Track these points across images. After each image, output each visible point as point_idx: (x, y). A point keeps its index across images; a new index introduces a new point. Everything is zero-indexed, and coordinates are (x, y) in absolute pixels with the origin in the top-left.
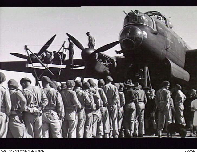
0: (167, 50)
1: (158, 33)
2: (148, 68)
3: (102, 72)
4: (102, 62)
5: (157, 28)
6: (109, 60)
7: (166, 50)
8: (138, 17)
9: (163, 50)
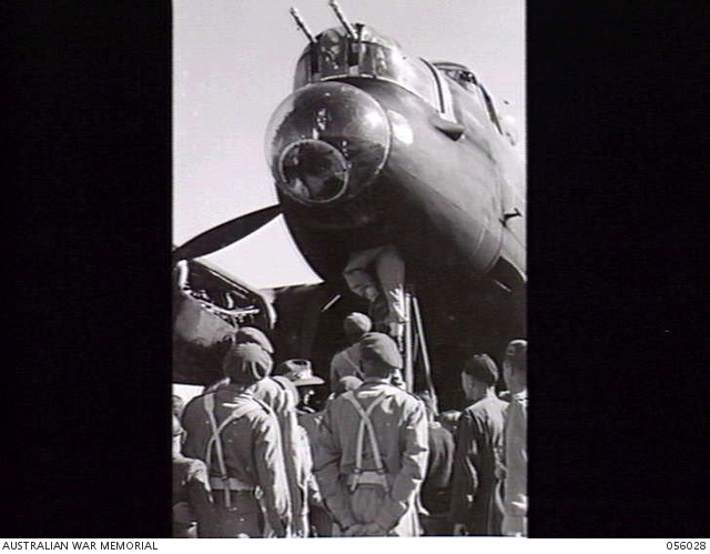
0: (504, 224)
1: (463, 137)
2: (415, 300)
3: (207, 344)
4: (209, 301)
5: (457, 113)
6: (243, 297)
7: (500, 220)
8: (364, 48)
9: (489, 219)
